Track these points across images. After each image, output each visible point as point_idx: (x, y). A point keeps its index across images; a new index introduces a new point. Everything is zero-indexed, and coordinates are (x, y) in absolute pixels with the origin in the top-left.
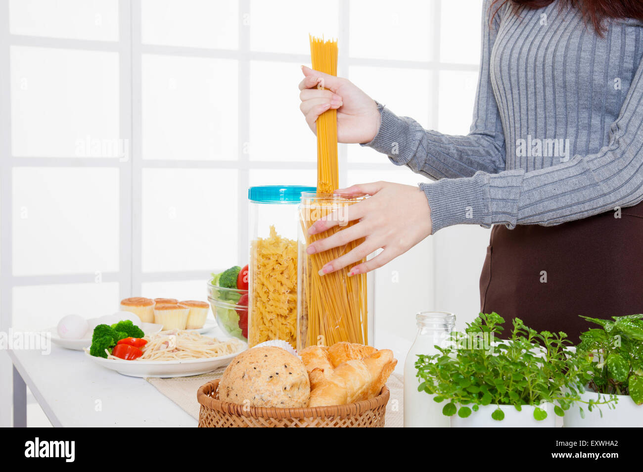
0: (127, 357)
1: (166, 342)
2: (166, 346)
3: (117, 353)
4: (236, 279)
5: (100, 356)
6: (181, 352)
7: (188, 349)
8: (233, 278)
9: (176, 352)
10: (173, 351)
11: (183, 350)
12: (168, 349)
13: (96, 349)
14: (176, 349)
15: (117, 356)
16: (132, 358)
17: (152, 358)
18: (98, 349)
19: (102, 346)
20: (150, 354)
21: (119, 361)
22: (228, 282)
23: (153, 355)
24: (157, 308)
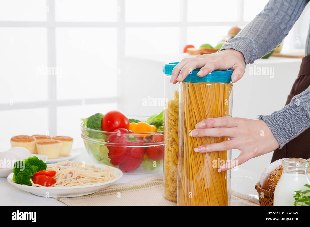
0: (45, 184)
1: (70, 172)
2: (71, 175)
3: (37, 181)
4: (101, 122)
5: (24, 184)
6: (82, 179)
7: (86, 176)
8: (98, 122)
9: (78, 179)
10: (76, 179)
11: (83, 177)
12: (73, 177)
13: (20, 179)
14: (78, 177)
15: (38, 184)
16: (49, 185)
17: (64, 184)
18: (22, 179)
19: (25, 177)
20: (62, 181)
21: (41, 187)
22: (95, 125)
23: (64, 182)
24: (39, 143)
